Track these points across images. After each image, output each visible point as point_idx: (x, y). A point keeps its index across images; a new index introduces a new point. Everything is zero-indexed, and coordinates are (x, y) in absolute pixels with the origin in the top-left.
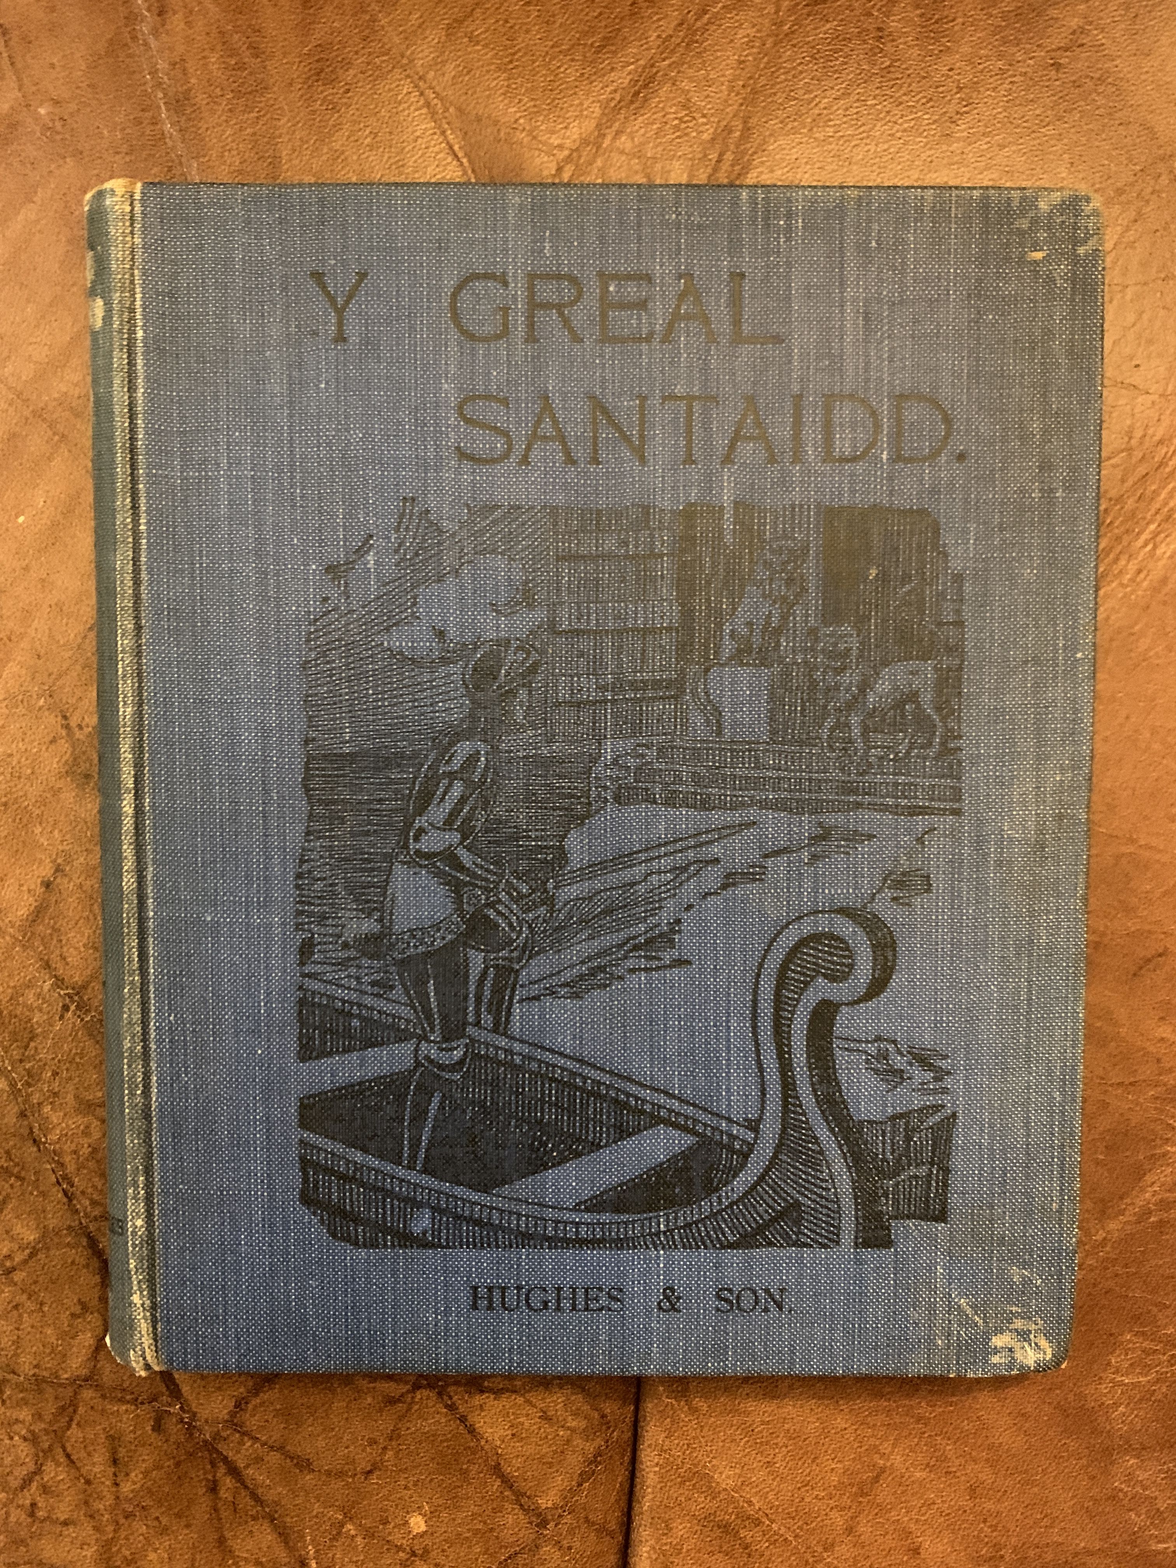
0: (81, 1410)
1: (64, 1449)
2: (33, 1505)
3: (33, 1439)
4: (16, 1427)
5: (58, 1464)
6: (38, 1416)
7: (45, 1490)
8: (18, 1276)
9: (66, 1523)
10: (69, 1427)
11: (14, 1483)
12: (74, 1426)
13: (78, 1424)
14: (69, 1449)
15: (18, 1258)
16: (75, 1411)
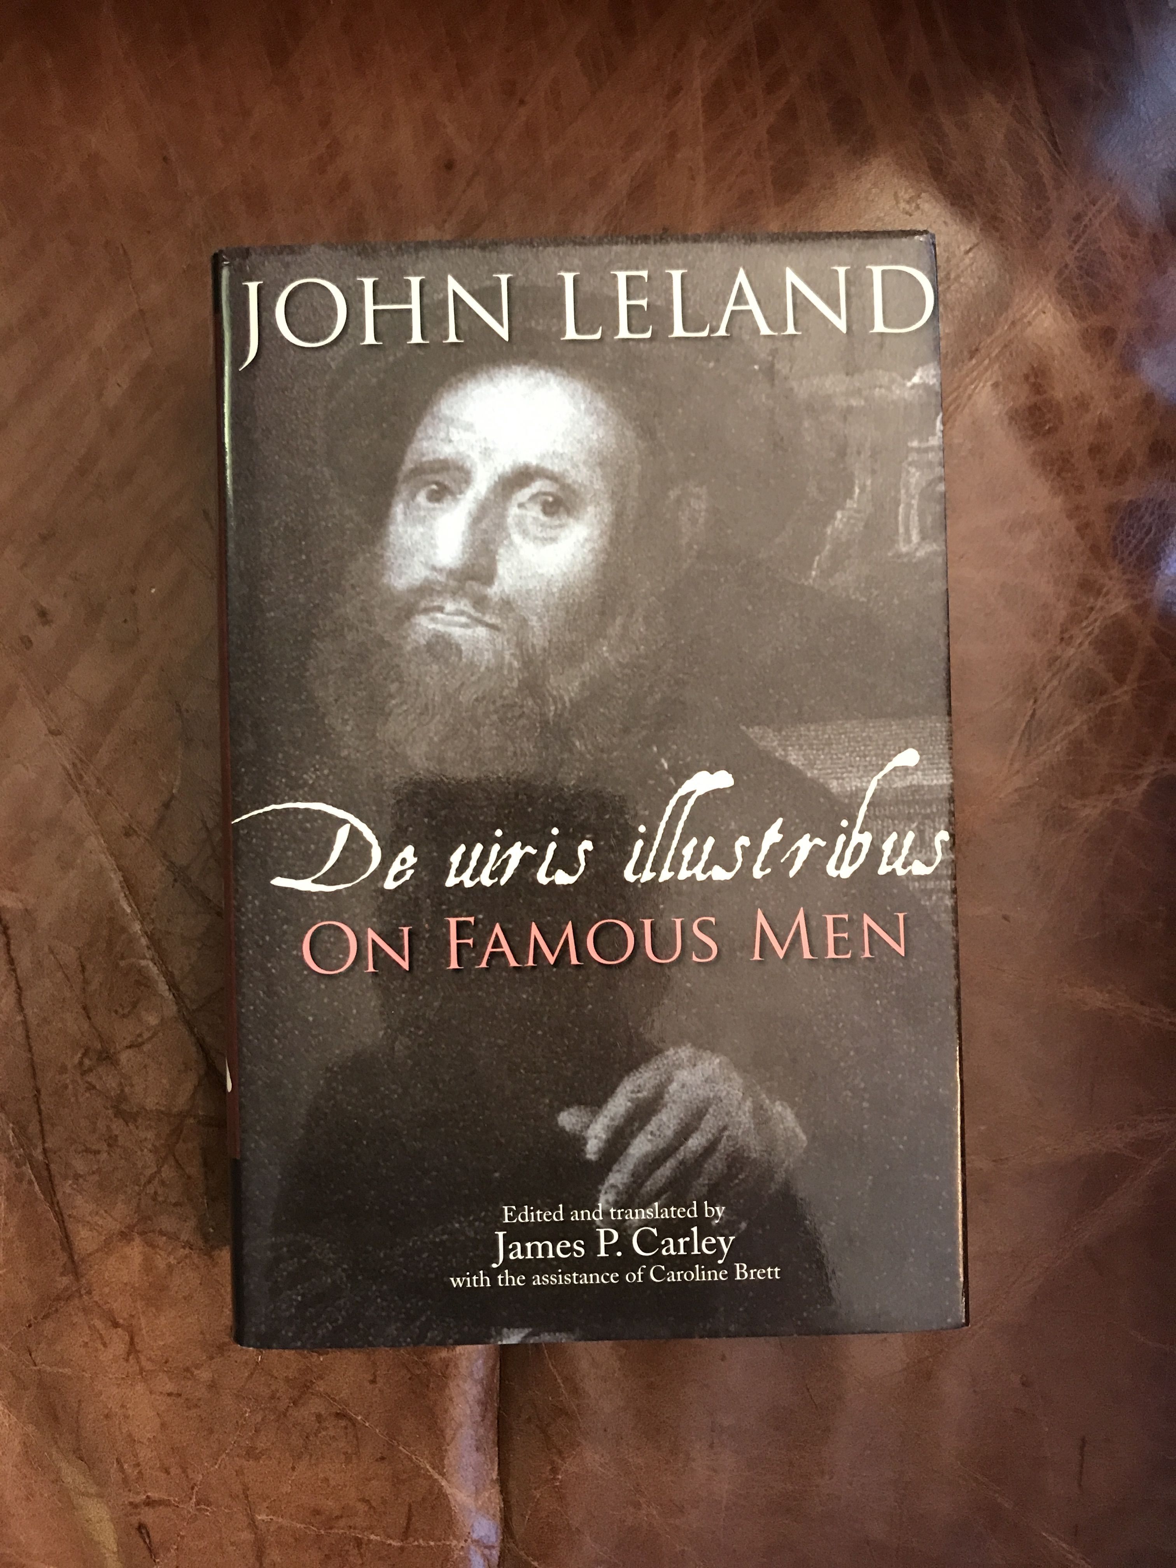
0: (185, 1131)
1: (174, 1156)
2: (156, 1193)
3: (155, 1150)
4: (145, 1144)
5: (171, 1166)
6: (158, 1136)
7: (163, 1183)
8: (147, 1047)
9: (175, 1205)
10: (177, 1143)
11: (143, 1180)
12: (181, 1141)
13: (184, 1141)
14: (177, 1157)
15: (146, 1035)
16: (181, 1131)
